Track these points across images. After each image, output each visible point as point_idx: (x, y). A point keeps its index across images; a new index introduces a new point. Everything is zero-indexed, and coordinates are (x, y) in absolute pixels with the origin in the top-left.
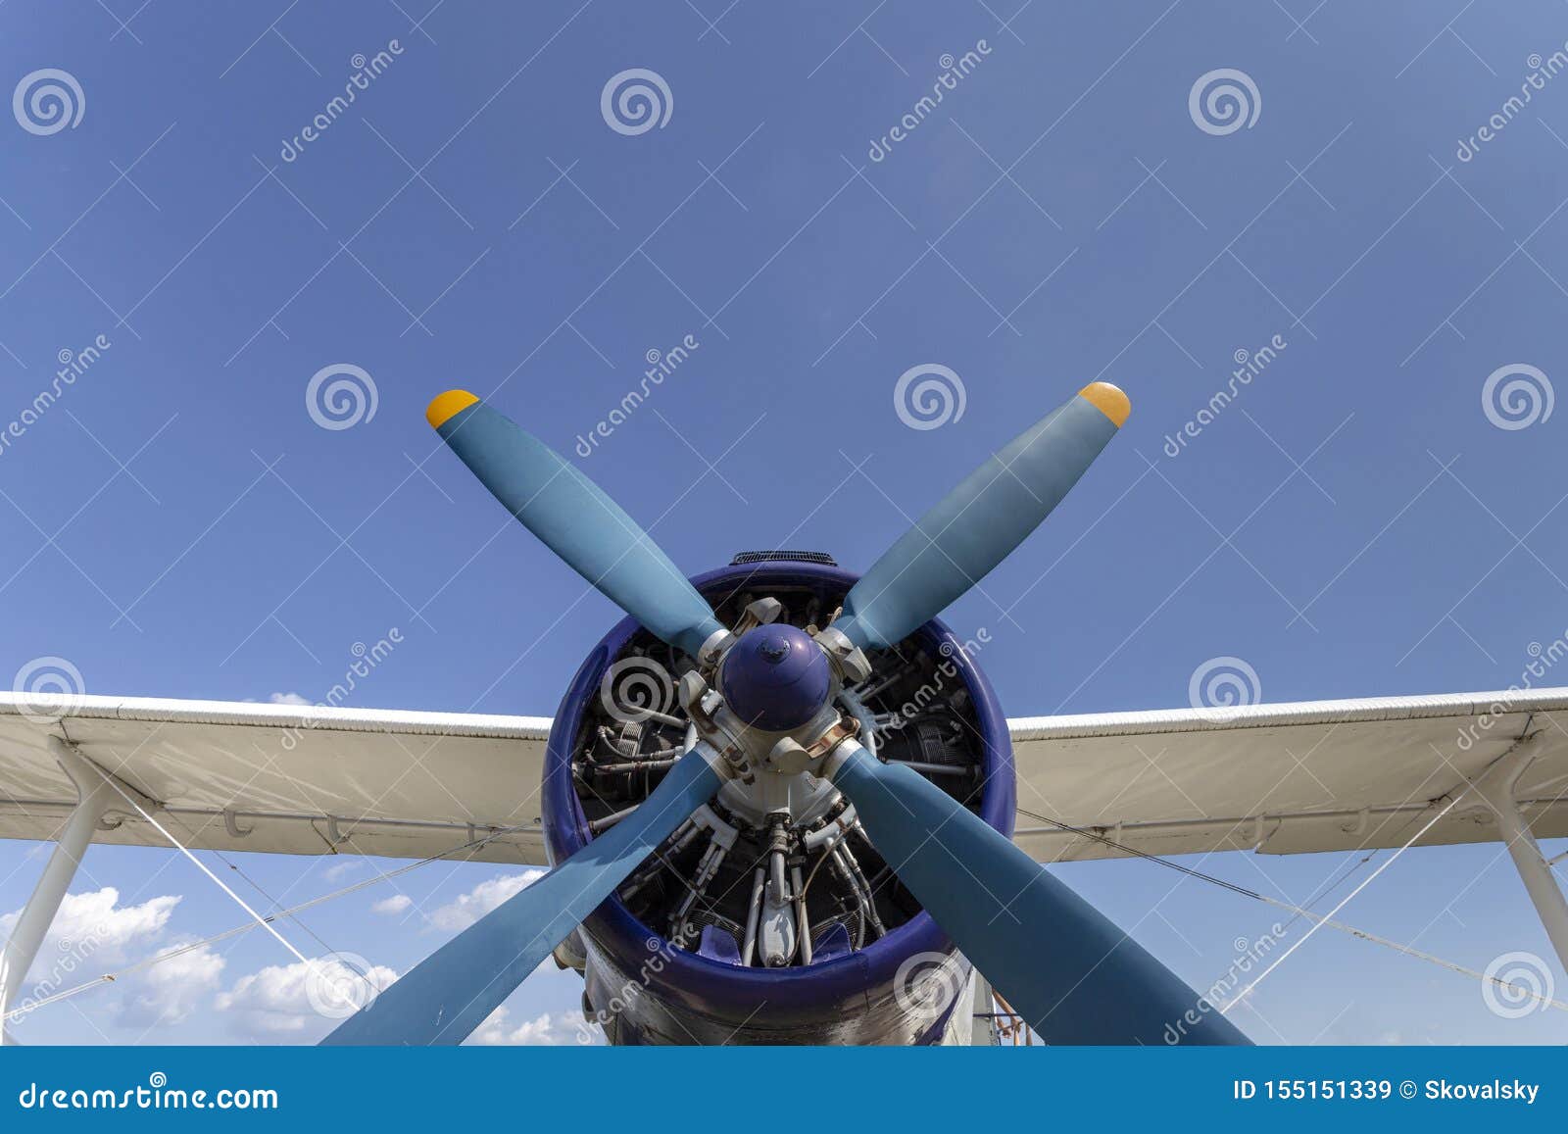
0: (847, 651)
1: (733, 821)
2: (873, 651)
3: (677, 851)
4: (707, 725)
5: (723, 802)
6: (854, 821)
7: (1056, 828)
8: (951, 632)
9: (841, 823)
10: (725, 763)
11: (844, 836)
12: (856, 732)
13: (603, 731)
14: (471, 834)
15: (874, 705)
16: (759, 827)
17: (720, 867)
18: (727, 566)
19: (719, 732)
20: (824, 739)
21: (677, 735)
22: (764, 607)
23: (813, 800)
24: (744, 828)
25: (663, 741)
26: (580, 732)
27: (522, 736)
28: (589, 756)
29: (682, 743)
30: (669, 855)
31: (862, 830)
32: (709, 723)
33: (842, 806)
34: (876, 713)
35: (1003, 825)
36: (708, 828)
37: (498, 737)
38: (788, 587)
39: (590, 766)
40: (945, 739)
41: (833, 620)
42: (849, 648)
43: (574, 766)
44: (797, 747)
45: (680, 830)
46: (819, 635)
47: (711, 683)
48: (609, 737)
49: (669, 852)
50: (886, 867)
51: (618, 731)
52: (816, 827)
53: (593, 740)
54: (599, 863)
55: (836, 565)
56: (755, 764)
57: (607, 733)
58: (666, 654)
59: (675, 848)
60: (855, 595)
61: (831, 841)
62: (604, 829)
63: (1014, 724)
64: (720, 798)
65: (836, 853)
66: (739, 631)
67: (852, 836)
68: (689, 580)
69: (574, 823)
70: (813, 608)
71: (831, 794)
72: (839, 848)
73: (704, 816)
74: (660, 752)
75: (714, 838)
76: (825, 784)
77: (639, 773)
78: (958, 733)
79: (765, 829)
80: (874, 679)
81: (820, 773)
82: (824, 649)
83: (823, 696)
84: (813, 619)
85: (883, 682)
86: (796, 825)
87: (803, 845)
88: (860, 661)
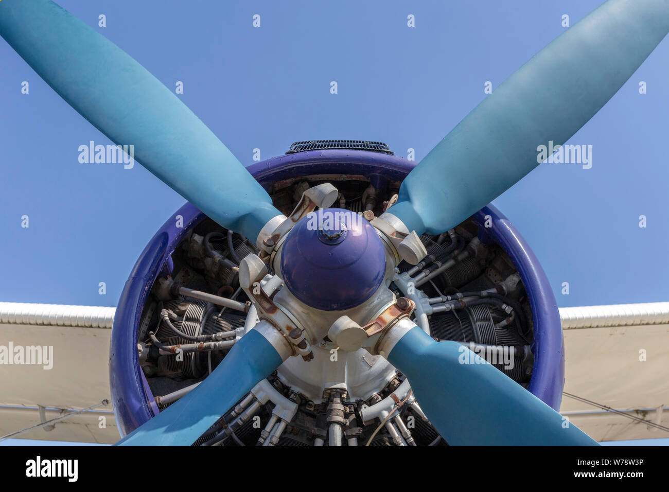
0: (403, 235)
1: (292, 396)
2: (428, 237)
3: (240, 423)
4: (267, 305)
5: (283, 379)
6: (408, 396)
7: (600, 410)
8: (505, 218)
9: (395, 399)
10: (285, 341)
11: (399, 410)
12: (411, 313)
13: (166, 314)
14: (43, 416)
15: (427, 289)
16: (318, 402)
17: (281, 438)
18: (284, 154)
19: (278, 312)
20: (380, 318)
21: (238, 318)
22: (321, 192)
23: (368, 376)
24: (303, 402)
25: (223, 323)
26: (143, 315)
27: (87, 325)
28: (153, 337)
29: (243, 325)
30: (232, 427)
31: (416, 405)
32: (269, 303)
33: (397, 382)
34: (431, 296)
35: (551, 398)
36: (269, 402)
37: (64, 325)
38: (344, 176)
39: (154, 347)
40: (497, 321)
41: (388, 207)
42: (405, 232)
43: (140, 347)
44: (354, 325)
45: (243, 404)
46: (376, 221)
47: (270, 268)
48: (172, 320)
49: (233, 423)
50: (439, 438)
51: (181, 314)
52: (371, 402)
53: (157, 324)
54: (167, 431)
55: (392, 153)
56: (314, 341)
57: (170, 316)
58: (225, 242)
59: (238, 420)
60: (411, 181)
61: (386, 414)
62: (169, 403)
63: (565, 313)
64: (279, 375)
65: (390, 424)
66: (296, 216)
67: (406, 410)
68: (246, 168)
69: (140, 394)
70: (368, 197)
71: (386, 371)
72: (393, 421)
73: (264, 391)
74: (221, 333)
75: (275, 411)
76: (381, 361)
77: (202, 354)
78: (510, 315)
79: (323, 403)
80: (428, 264)
81: (376, 350)
82: (379, 233)
83: (379, 277)
84: (369, 206)
85: (438, 268)
86: (353, 400)
87: (359, 419)
88: (416, 245)
